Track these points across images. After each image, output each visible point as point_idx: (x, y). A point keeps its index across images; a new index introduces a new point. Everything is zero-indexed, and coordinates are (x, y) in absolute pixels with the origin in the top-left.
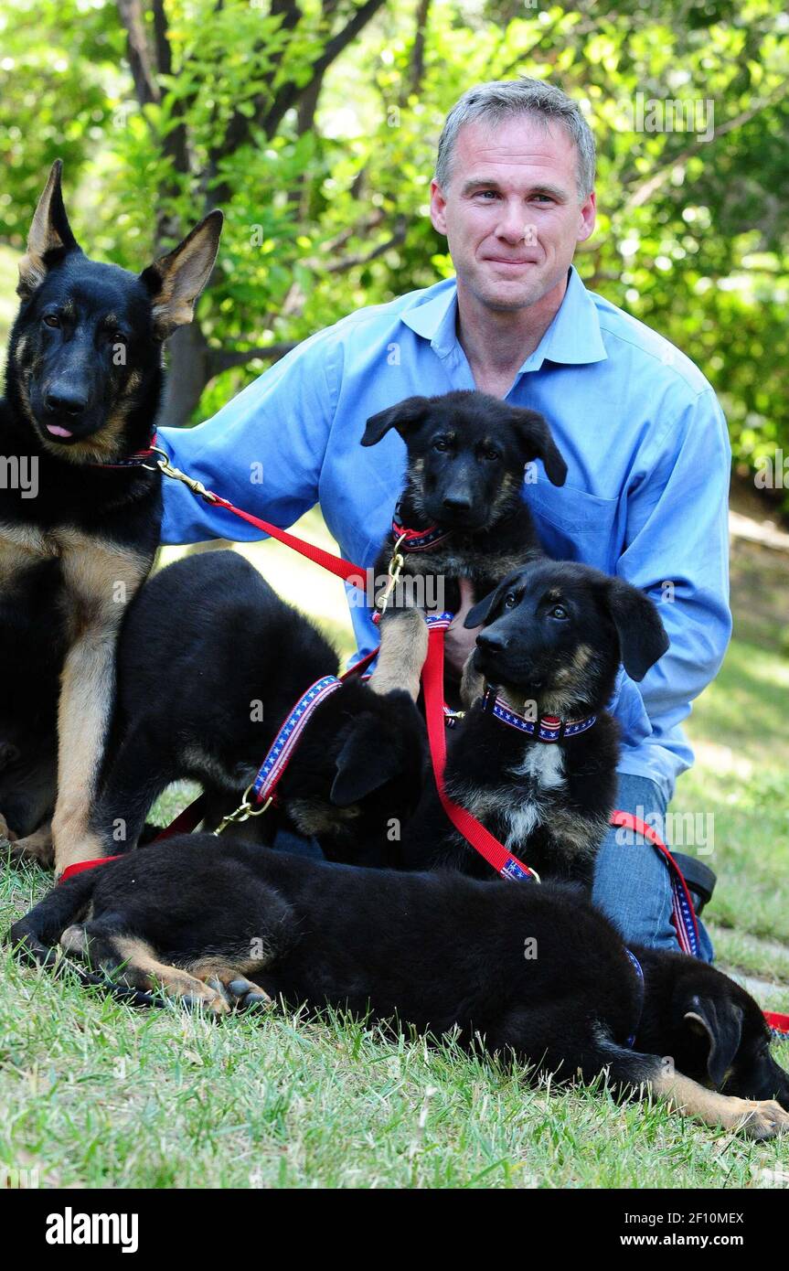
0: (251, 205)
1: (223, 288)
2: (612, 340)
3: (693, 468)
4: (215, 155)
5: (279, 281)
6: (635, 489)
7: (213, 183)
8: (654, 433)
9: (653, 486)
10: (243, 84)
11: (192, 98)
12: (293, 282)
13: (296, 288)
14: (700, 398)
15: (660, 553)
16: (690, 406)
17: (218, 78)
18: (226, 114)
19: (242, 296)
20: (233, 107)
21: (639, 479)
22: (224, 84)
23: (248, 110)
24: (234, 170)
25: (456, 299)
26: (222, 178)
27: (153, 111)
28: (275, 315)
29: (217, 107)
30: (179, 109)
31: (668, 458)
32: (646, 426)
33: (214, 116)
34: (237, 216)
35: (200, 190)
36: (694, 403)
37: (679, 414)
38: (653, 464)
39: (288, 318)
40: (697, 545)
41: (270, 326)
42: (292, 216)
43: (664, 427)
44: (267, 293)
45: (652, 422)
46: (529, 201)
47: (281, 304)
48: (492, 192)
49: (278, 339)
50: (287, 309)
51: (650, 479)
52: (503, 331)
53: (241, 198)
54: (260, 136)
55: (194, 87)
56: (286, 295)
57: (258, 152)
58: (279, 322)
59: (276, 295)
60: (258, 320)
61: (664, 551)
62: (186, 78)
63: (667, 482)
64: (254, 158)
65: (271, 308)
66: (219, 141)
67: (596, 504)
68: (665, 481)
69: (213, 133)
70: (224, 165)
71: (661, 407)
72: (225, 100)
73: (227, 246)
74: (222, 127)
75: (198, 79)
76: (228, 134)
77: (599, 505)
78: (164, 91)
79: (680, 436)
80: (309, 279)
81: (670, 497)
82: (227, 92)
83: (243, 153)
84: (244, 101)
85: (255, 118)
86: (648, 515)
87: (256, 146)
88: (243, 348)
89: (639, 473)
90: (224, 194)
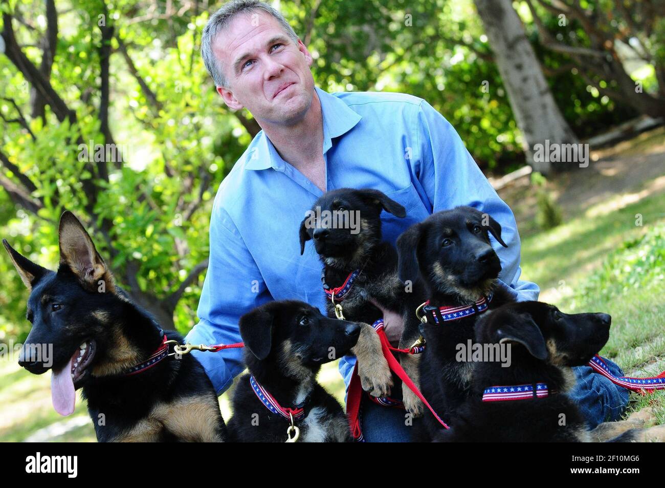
0: (125, 218)
1: (143, 268)
2: (358, 107)
3: (442, 143)
4: (89, 209)
5: (166, 243)
6: (418, 174)
7: (99, 223)
8: (410, 139)
9: (428, 167)
10: (74, 166)
11: (57, 192)
12: (174, 238)
13: (178, 240)
14: (422, 106)
15: (453, 198)
16: (420, 114)
17: (61, 172)
18: (78, 186)
19: (155, 264)
20: (80, 180)
21: (418, 166)
22: (66, 172)
23: (86, 175)
24: (104, 209)
25: (268, 140)
26: (101, 217)
27: (43, 213)
28: (178, 261)
29: (71, 186)
30: (55, 202)
31: (426, 147)
32: (404, 138)
33: (73, 191)
34: (123, 229)
35: (96, 231)
36: (420, 110)
37: (416, 120)
38: (420, 154)
39: (185, 257)
40: (469, 181)
41: (180, 268)
42: (147, 209)
43: (413, 132)
44: (166, 253)
45: (406, 134)
46: (271, 52)
47: (177, 254)
48: (249, 60)
49: (189, 271)
50: (181, 253)
51: (424, 164)
52: (302, 136)
53: (118, 220)
54: (102, 183)
55: (53, 187)
56: (176, 247)
57: (108, 192)
58: (183, 263)
59: (171, 251)
60: (173, 270)
61: (453, 195)
62: (46, 184)
63: (433, 158)
64: (108, 196)
65: (174, 259)
66: (85, 202)
67: (405, 193)
68: (432, 159)
69: (80, 200)
70: (97, 210)
71: (405, 122)
72: (72, 180)
73: (130, 247)
74: (82, 195)
75: (53, 181)
76: (87, 195)
77: (407, 192)
78: (41, 199)
79: (424, 131)
80: (180, 231)
81: (439, 166)
82: (71, 175)
83: (101, 198)
84: (81, 173)
85: (93, 177)
86: (433, 183)
87: (104, 189)
88: (175, 288)
89: (416, 163)
90: (108, 224)
